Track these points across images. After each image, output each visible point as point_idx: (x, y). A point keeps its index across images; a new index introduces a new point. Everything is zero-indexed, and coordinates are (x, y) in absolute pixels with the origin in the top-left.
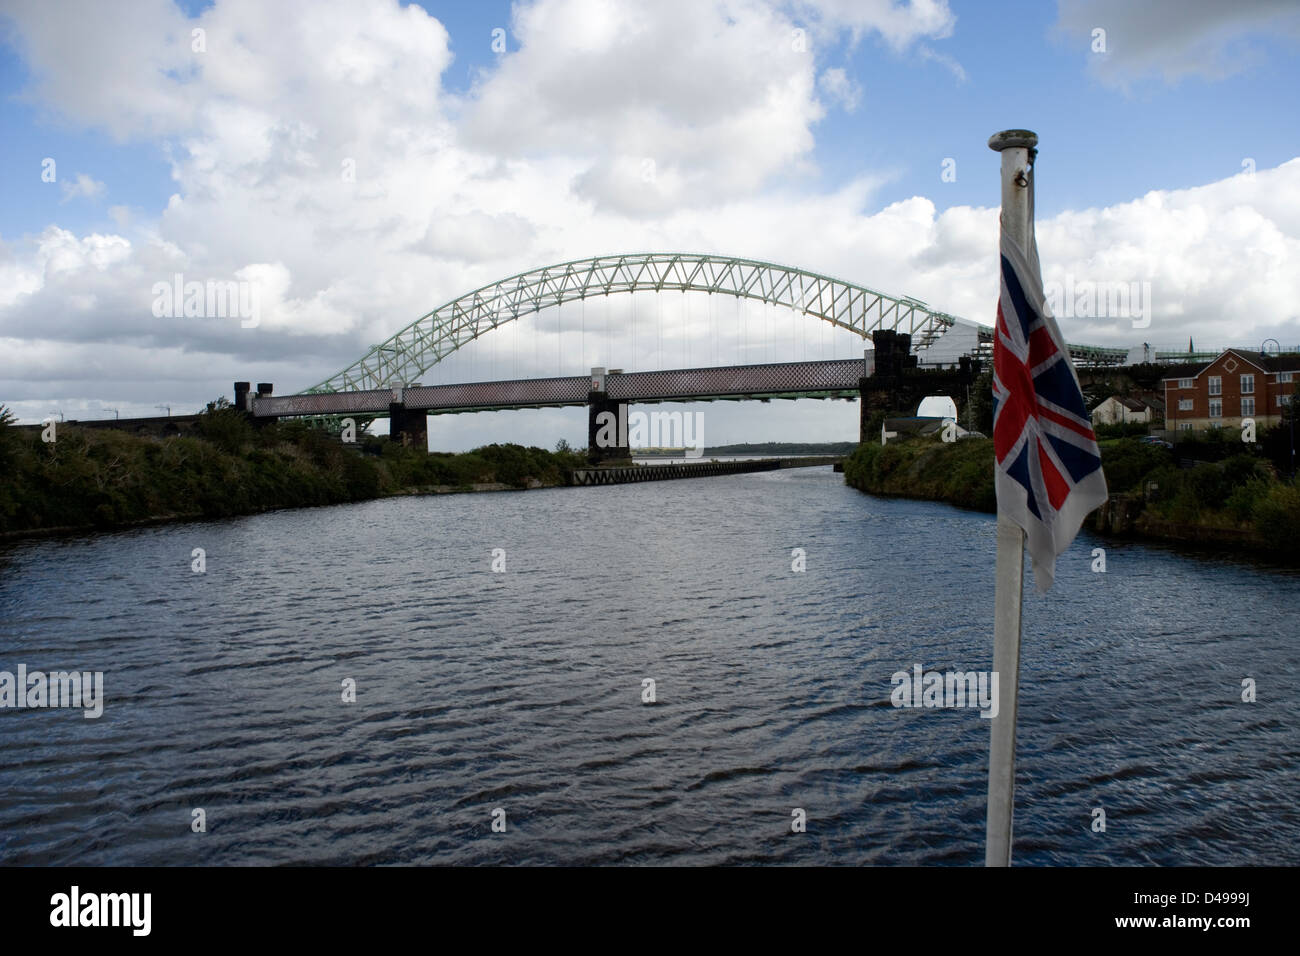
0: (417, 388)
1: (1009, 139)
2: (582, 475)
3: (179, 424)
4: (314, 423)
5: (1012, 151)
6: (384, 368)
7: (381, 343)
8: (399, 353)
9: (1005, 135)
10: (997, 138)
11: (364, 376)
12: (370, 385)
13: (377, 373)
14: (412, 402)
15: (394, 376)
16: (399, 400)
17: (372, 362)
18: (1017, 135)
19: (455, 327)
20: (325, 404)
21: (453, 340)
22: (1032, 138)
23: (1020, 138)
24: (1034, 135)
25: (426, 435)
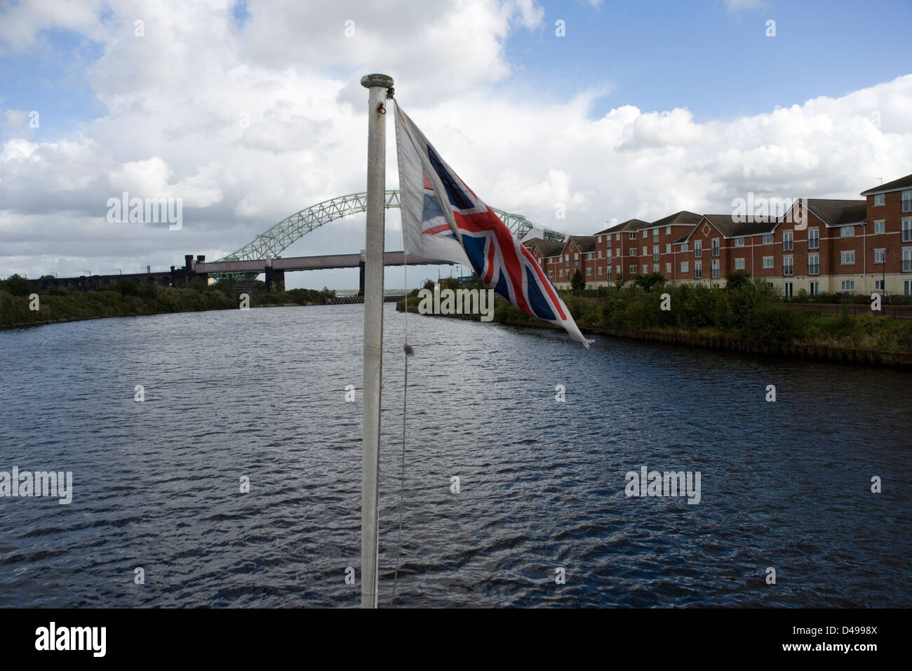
0: (279, 258)
1: (374, 80)
2: (329, 300)
3: (155, 277)
4: (227, 276)
5: (376, 89)
6: (264, 247)
7: (261, 234)
8: (271, 238)
9: (371, 77)
10: (366, 78)
11: (253, 251)
12: (255, 256)
13: (260, 250)
14: (277, 266)
15: (269, 251)
16: (270, 265)
17: (257, 244)
18: (379, 78)
19: (300, 225)
20: (233, 267)
21: (299, 232)
22: (389, 81)
23: (381, 80)
24: (391, 79)
25: (284, 283)
